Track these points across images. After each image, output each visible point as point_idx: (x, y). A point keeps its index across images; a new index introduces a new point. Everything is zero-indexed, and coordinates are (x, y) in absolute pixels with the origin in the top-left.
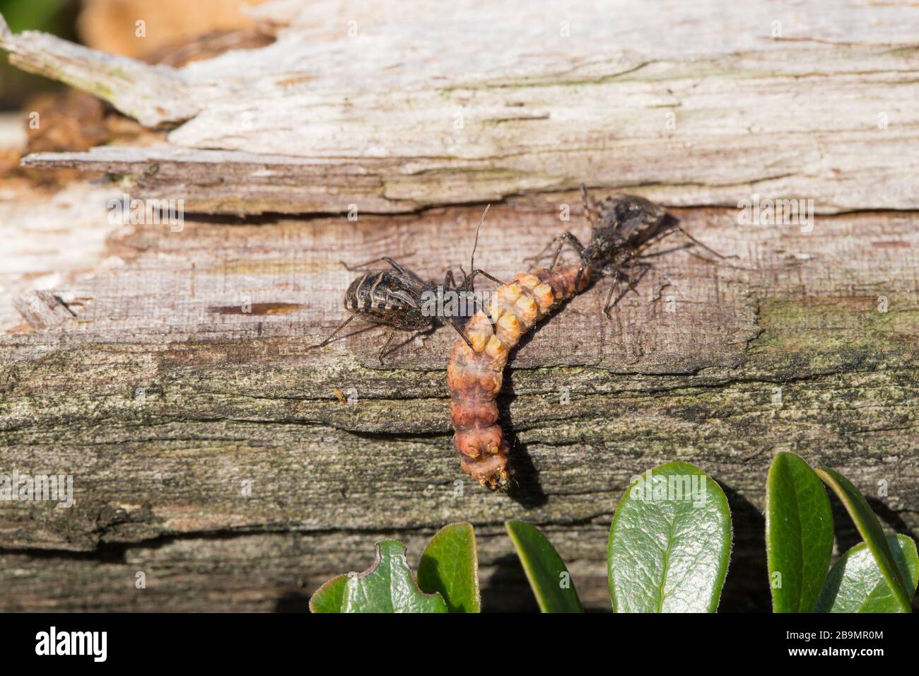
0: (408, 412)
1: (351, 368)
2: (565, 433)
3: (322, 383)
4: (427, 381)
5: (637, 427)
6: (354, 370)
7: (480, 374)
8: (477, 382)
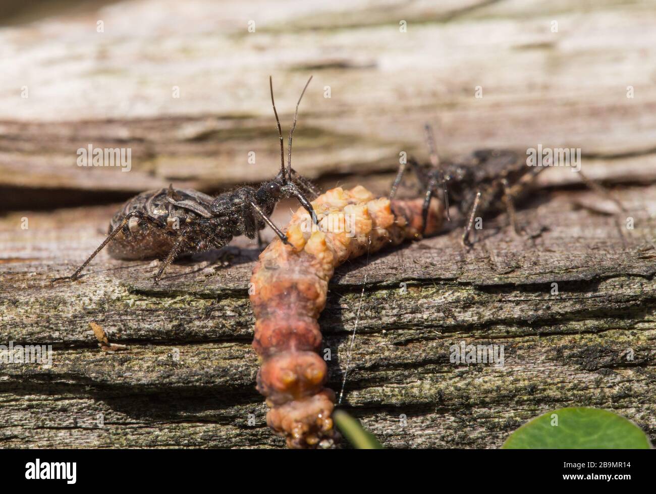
0: (196, 359)
1: (114, 297)
2: (416, 391)
3: (75, 317)
4: (221, 309)
5: (517, 380)
6: (118, 299)
7: (296, 276)
8: (293, 287)
